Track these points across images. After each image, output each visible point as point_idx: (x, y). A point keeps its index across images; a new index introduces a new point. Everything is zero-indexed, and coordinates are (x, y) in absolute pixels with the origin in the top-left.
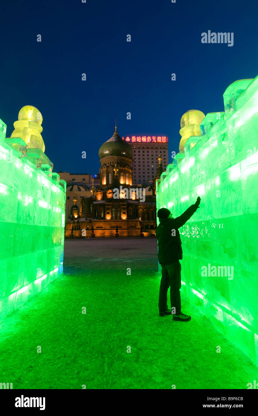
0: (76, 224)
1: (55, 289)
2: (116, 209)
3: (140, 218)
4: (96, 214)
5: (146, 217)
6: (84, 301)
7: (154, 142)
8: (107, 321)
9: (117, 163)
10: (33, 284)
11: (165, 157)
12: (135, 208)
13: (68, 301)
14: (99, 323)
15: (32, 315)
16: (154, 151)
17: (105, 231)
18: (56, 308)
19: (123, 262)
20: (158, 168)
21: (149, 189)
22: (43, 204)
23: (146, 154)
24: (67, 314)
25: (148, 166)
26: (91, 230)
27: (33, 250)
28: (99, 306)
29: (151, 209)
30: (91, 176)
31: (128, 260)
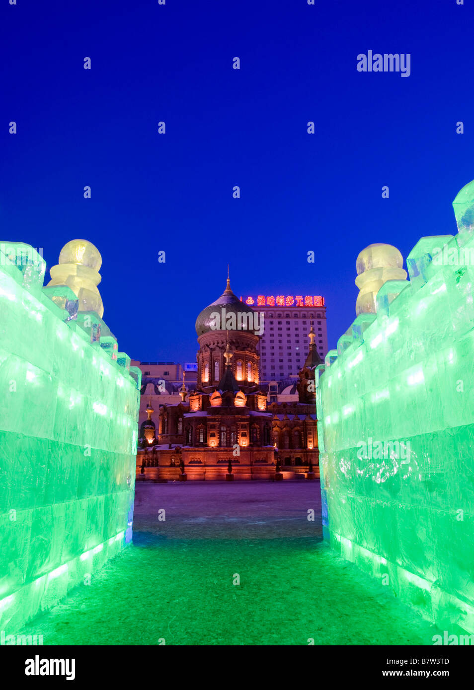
0: (151, 456)
1: (119, 572)
2: (228, 427)
3: (275, 445)
4: (190, 437)
5: (287, 442)
6: (180, 596)
7: (299, 306)
8: (233, 636)
9: (230, 342)
10: (78, 560)
11: (320, 332)
12: (264, 426)
13: (148, 596)
14: (217, 638)
15: (77, 623)
16: (300, 321)
17: (207, 468)
18: (124, 609)
19: (250, 524)
20: (308, 351)
21: (291, 391)
22: (100, 409)
23: (284, 326)
24: (149, 621)
25: (289, 348)
26: (179, 466)
27: (80, 494)
28: (212, 606)
29: (295, 426)
30: (180, 367)
31: (259, 521)
